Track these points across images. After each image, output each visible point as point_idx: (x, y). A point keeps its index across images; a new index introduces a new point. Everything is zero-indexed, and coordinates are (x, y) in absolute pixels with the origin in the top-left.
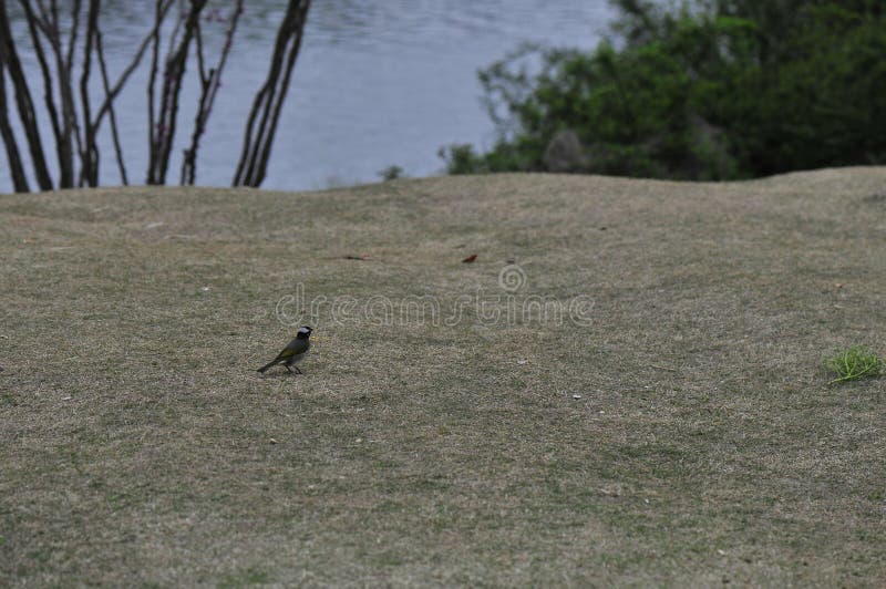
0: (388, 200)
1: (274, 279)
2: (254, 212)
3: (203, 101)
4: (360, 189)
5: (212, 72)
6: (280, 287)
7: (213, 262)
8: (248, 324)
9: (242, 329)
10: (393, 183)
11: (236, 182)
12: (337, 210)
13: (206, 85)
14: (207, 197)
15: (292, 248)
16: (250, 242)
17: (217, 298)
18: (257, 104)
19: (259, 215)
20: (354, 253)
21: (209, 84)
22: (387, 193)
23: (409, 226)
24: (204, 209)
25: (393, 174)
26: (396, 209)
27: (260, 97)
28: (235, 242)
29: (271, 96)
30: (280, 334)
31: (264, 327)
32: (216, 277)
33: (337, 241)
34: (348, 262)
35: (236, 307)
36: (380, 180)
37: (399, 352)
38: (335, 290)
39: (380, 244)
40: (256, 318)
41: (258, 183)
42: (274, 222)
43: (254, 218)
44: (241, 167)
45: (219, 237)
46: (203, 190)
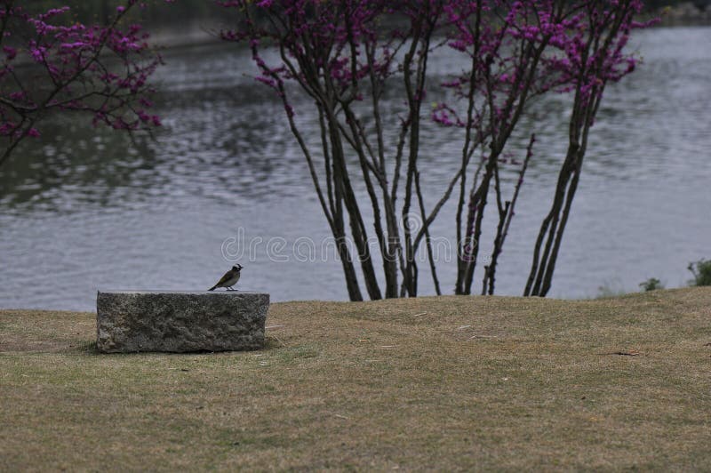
0: (649, 307)
1: (560, 371)
2: (543, 316)
3: (500, 228)
4: (623, 298)
5: (507, 204)
6: (564, 377)
7: (511, 357)
8: (540, 407)
9: (536, 412)
10: (654, 293)
11: (526, 293)
12: (610, 315)
13: (503, 214)
14: (504, 304)
15: (574, 346)
16: (540, 341)
17: (515, 386)
18: (544, 229)
19: (547, 319)
20: (623, 350)
21: (505, 214)
22: (649, 301)
23: (667, 327)
24: (503, 314)
25: (652, 286)
26: (656, 314)
27: (546, 223)
28: (528, 341)
29: (555, 222)
30: (565, 416)
31: (552, 410)
32: (514, 370)
33: (609, 340)
34: (618, 356)
35: (530, 394)
36: (642, 290)
37: (662, 430)
38: (608, 380)
39: (644, 343)
40: (547, 403)
41: (543, 294)
42: (559, 324)
43: (543, 321)
44: (531, 280)
45: (514, 337)
46: (502, 299)
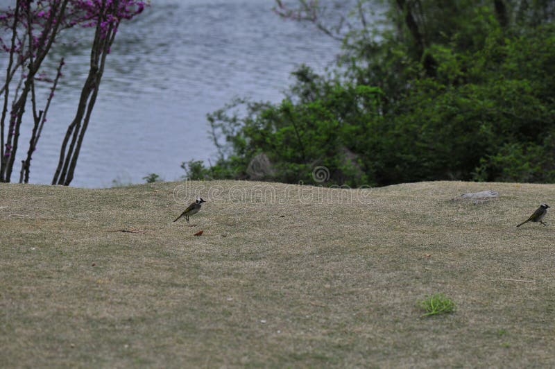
0: (148, 195)
1: (76, 244)
2: (65, 201)
3: (34, 131)
4: (131, 187)
5: (41, 112)
6: (80, 249)
7: (38, 232)
8: (59, 271)
9: (55, 275)
10: (152, 185)
11: (54, 182)
12: (117, 201)
13: (37, 120)
14: (35, 191)
15: (88, 224)
16: (62, 220)
17: (40, 254)
18: (69, 133)
19: (68, 203)
20: (126, 228)
21: (39, 120)
22: (148, 191)
23: (161, 212)
24: (34, 198)
25: (153, 179)
26: (154, 201)
27: (71, 128)
28: (52, 219)
29: (77, 128)
30: (78, 279)
31: (68, 274)
32: (40, 241)
33: (116, 220)
34: (124, 233)
35: (52, 260)
37: (153, 291)
38: (114, 251)
39: (143, 223)
40: (64, 268)
41: (67, 184)
42: (78, 207)
43: (65, 204)
44: (58, 172)
45: (42, 216)
46: (33, 186)
